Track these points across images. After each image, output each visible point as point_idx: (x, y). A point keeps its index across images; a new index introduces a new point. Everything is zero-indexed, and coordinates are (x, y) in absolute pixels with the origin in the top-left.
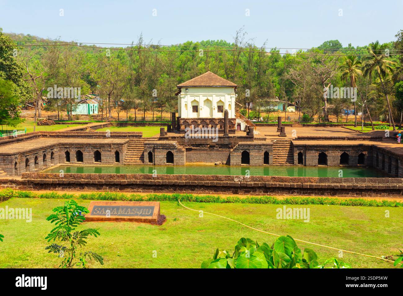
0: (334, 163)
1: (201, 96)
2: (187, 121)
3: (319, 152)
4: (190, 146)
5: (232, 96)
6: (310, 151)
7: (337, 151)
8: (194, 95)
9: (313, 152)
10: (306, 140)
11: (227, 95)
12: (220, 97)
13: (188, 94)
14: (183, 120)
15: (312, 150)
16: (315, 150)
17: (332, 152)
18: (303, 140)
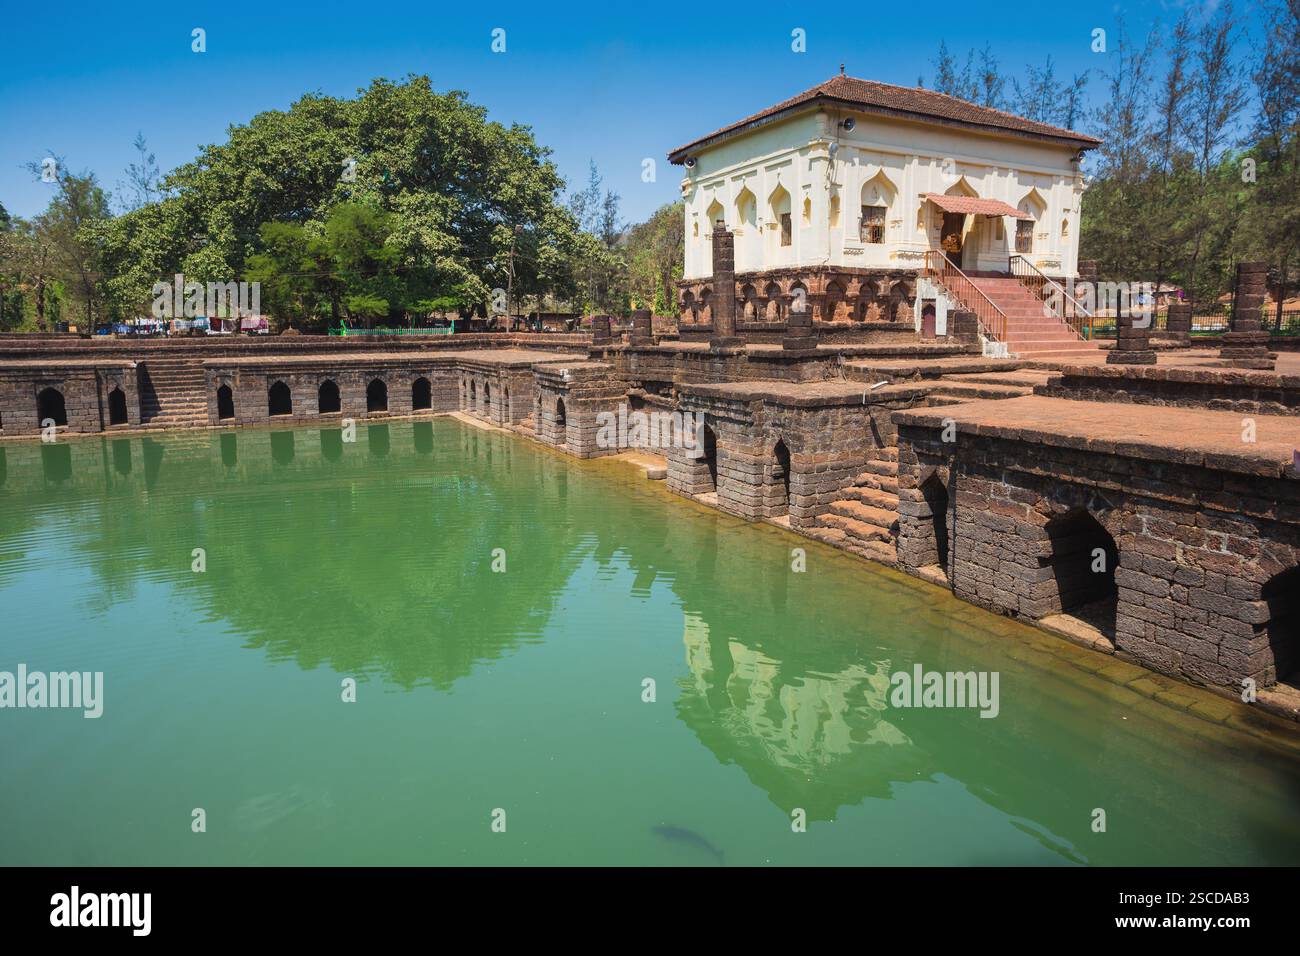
0: (1177, 639)
1: (727, 179)
2: (692, 290)
3: (1045, 503)
4: (640, 388)
5: (812, 154)
6: (980, 481)
7: (1219, 521)
8: (711, 182)
9: (999, 491)
10: (1120, 399)
11: (798, 154)
12: (779, 170)
13: (698, 179)
14: (682, 287)
15: (994, 474)
16: (1015, 478)
17: (1159, 529)
18: (1098, 399)
